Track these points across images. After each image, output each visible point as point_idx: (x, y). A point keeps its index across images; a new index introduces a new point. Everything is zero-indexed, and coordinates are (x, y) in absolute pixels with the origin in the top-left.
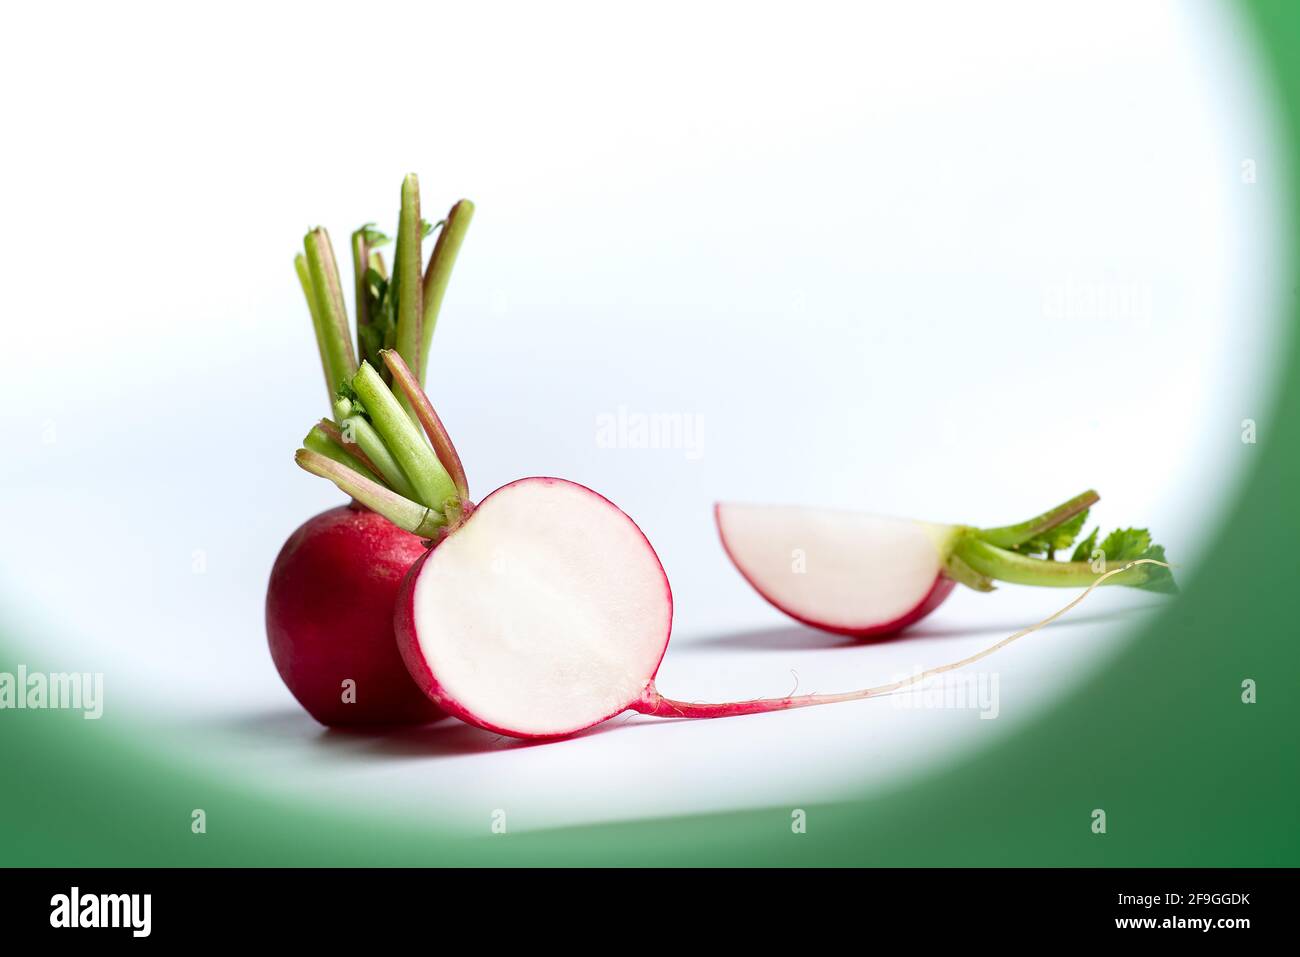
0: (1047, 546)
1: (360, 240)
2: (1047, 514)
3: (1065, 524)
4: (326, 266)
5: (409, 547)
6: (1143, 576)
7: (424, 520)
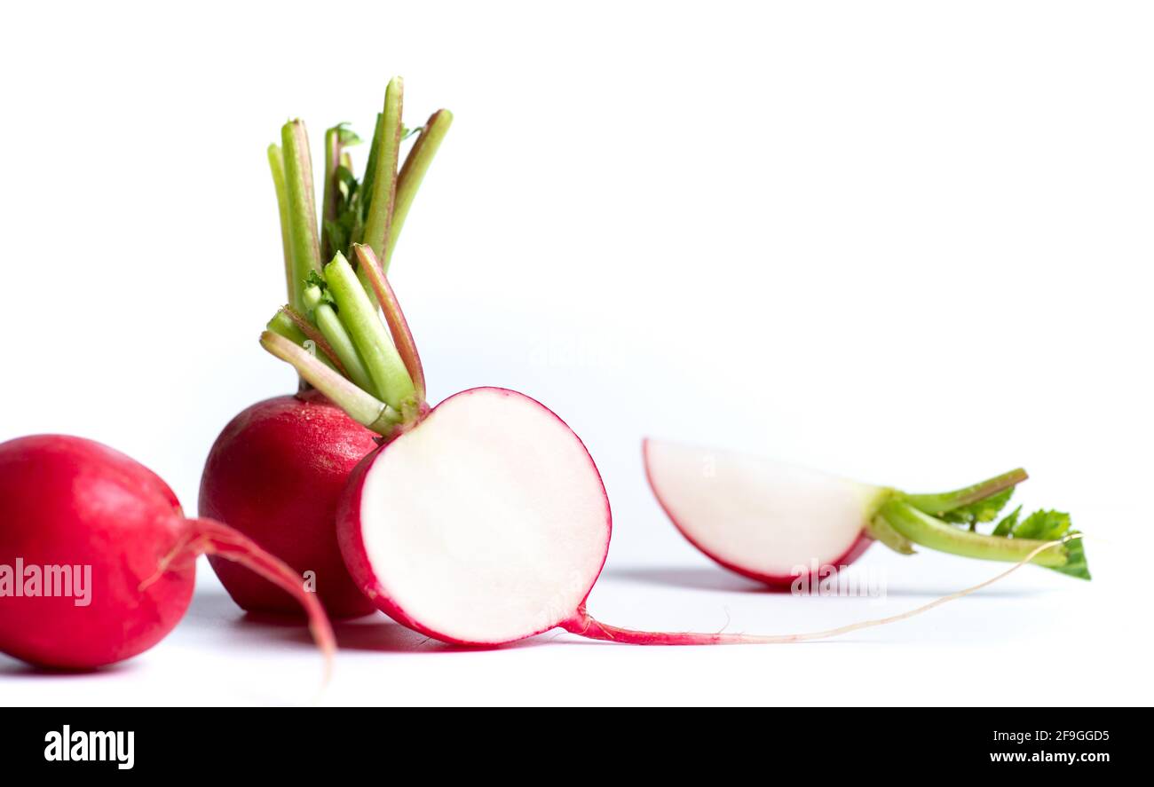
0: (970, 518)
1: (334, 137)
2: (976, 487)
3: (991, 498)
4: (302, 157)
5: (354, 443)
6: (1062, 560)
7: (381, 416)
